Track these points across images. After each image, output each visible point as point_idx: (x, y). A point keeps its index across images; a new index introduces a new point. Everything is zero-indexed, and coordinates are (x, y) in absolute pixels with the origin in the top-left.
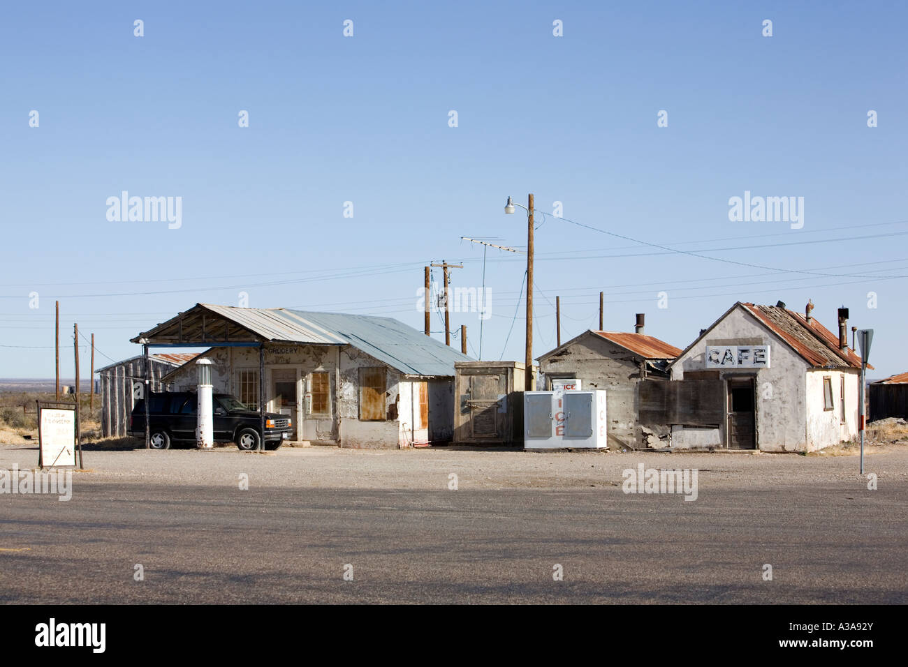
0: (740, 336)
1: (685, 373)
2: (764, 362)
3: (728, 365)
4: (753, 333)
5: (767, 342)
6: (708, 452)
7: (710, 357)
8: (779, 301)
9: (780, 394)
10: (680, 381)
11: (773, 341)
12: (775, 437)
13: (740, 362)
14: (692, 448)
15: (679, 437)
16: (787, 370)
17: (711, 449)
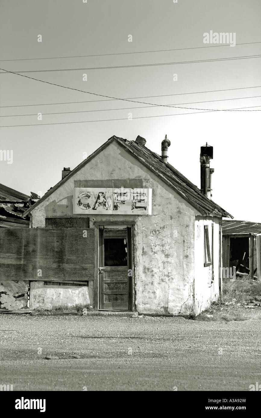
0: (115, 177)
1: (48, 220)
2: (145, 208)
3: (101, 210)
4: (131, 174)
5: (148, 184)
6: (76, 314)
7: (79, 201)
8: (139, 137)
9: (163, 246)
10: (42, 229)
11: (155, 182)
12: (155, 297)
13: (116, 207)
14: (56, 310)
15: (40, 296)
16: (171, 218)
17: (78, 311)
